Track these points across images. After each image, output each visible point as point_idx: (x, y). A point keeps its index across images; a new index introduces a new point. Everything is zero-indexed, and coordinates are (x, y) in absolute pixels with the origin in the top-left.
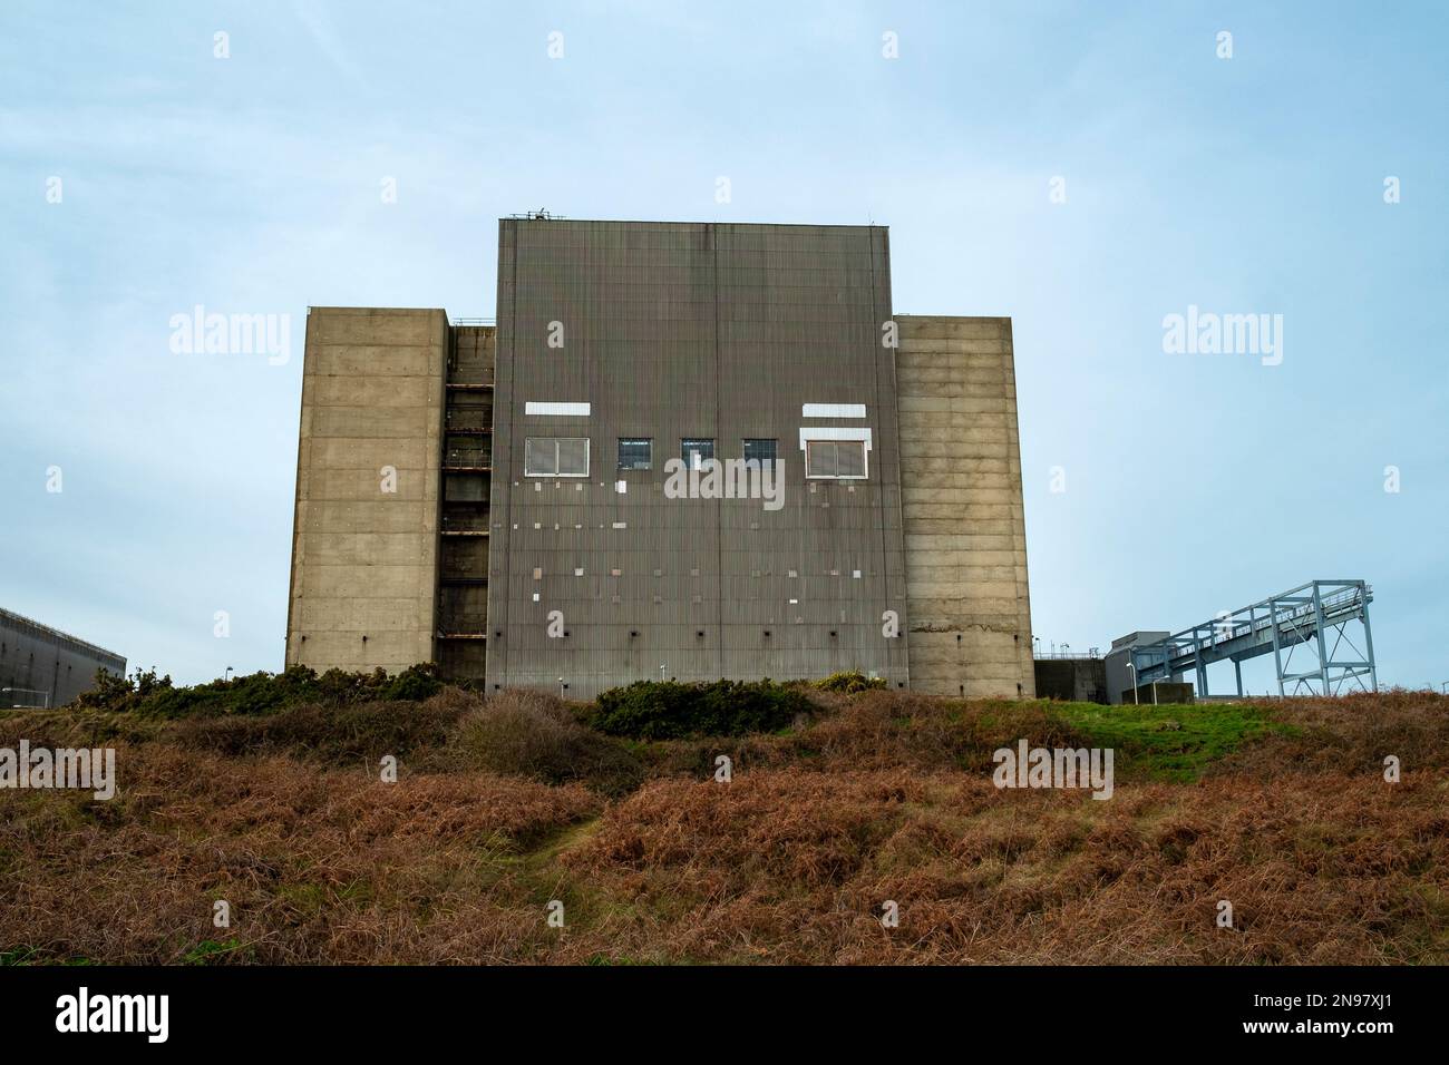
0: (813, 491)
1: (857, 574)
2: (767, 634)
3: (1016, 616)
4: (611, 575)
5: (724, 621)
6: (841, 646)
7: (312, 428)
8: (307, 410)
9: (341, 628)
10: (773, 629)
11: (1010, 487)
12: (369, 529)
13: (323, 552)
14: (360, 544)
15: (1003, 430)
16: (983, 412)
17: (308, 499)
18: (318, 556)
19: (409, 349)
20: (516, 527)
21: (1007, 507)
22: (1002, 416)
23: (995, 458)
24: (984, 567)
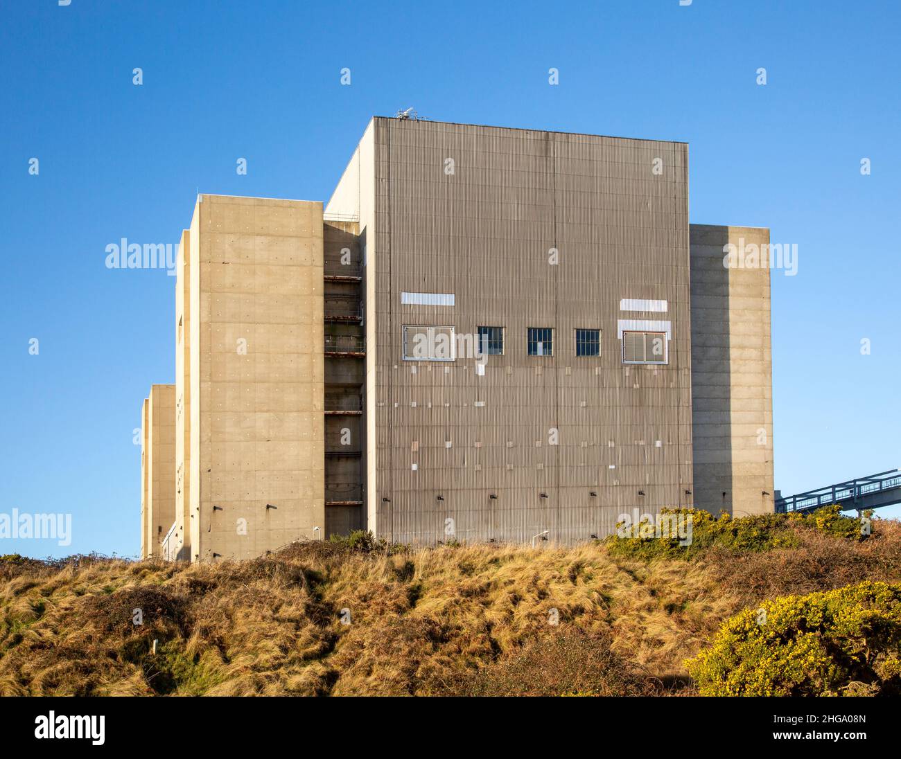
0: (627, 374)
1: (658, 444)
2: (593, 494)
3: (763, 477)
4: (473, 447)
5: (562, 483)
6: (646, 503)
7: (210, 313)
8: (205, 295)
9: (247, 498)
10: (596, 491)
11: (764, 372)
12: (265, 409)
13: (227, 430)
14: (260, 421)
15: (760, 325)
16: (746, 309)
17: (211, 381)
18: (222, 433)
19: (294, 240)
20: (396, 405)
21: (760, 388)
22: (760, 313)
23: (752, 348)
24: (743, 437)
